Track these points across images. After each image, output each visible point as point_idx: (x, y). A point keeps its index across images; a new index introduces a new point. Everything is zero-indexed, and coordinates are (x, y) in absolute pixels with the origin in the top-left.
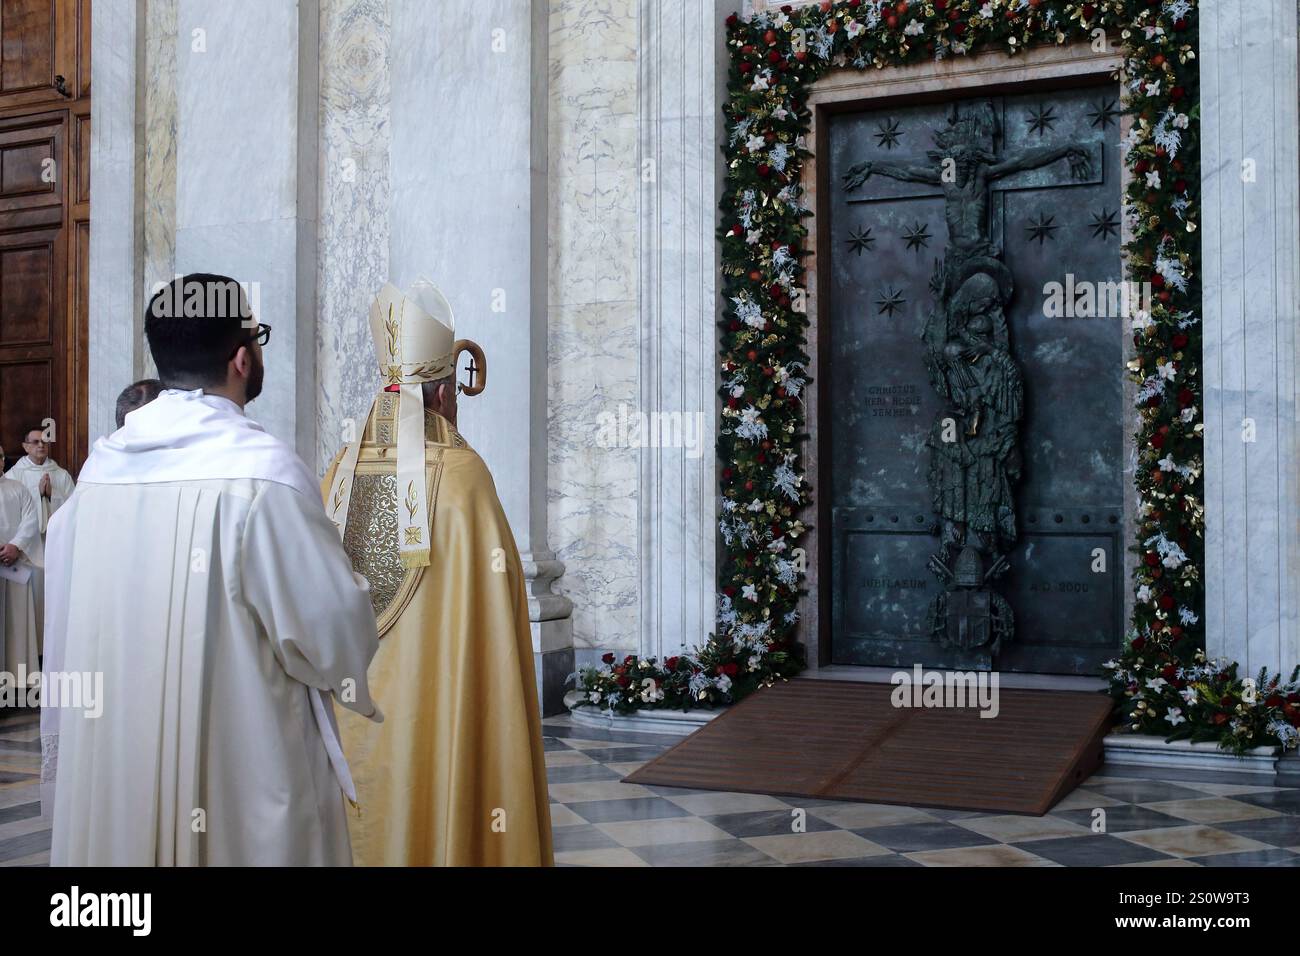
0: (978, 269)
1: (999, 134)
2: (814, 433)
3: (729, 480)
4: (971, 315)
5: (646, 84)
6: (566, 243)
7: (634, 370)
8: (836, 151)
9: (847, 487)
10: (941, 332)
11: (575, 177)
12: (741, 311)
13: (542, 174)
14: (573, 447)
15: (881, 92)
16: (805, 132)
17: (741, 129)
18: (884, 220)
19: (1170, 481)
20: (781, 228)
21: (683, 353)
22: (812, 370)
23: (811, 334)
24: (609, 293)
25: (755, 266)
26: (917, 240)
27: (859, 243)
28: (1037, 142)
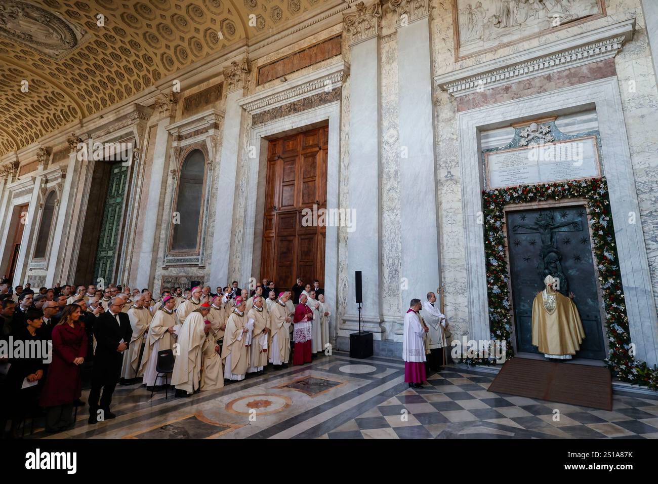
0: (551, 252)
1: (553, 218)
2: (511, 291)
3: (491, 303)
4: (551, 263)
5: (464, 207)
6: (445, 243)
7: (465, 275)
8: (510, 221)
9: (520, 305)
10: (543, 267)
11: (447, 228)
12: (492, 261)
13: (439, 227)
14: (449, 293)
15: (522, 208)
16: (503, 218)
17: (488, 218)
18: (524, 238)
19: (616, 310)
20: (500, 241)
21: (477, 272)
22: (509, 275)
23: (508, 266)
24: (457, 256)
25: (494, 250)
26: (533, 243)
27: (517, 244)
28: (563, 220)
